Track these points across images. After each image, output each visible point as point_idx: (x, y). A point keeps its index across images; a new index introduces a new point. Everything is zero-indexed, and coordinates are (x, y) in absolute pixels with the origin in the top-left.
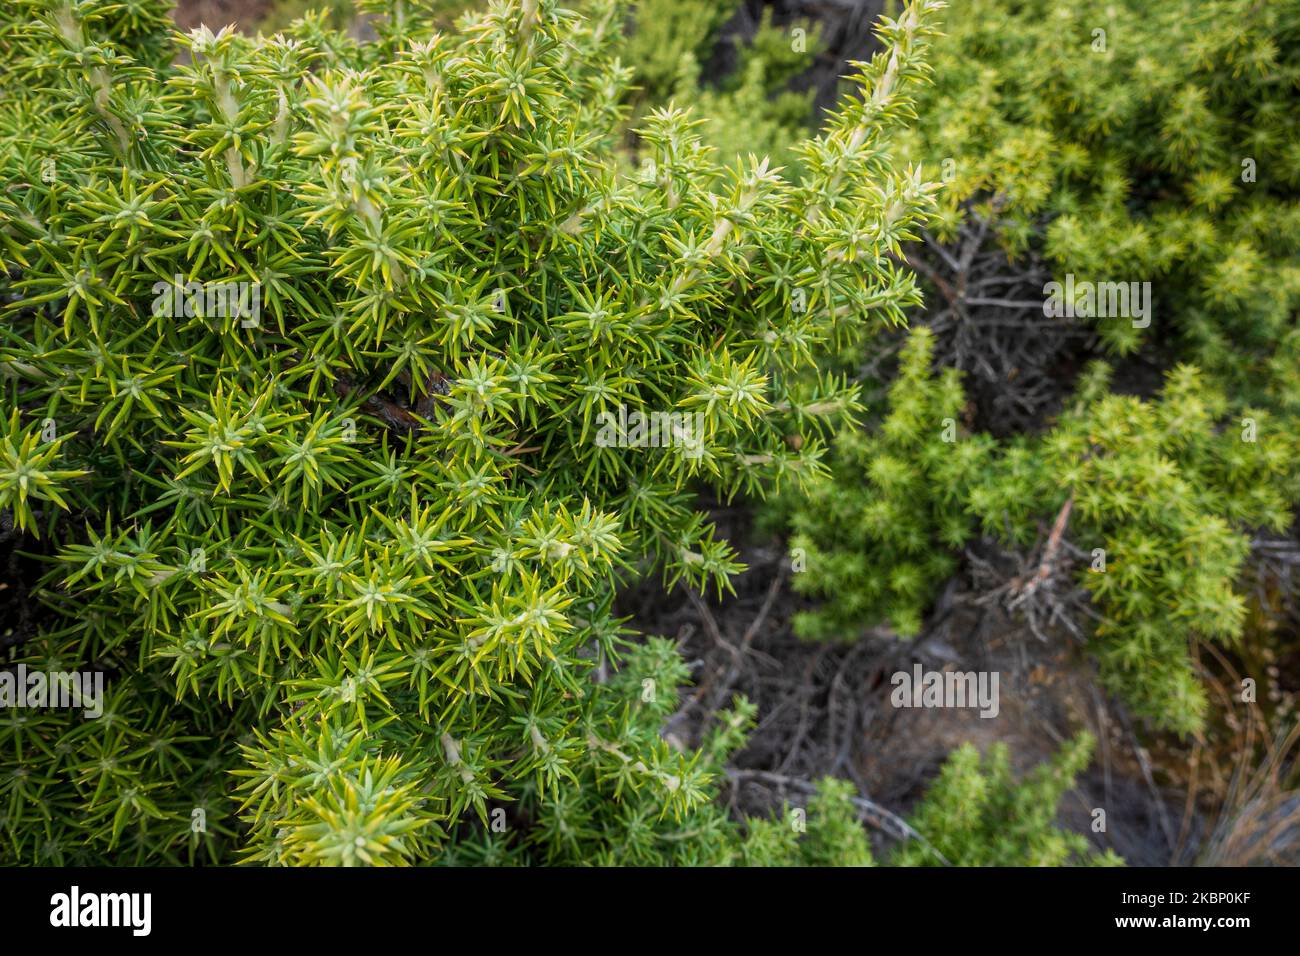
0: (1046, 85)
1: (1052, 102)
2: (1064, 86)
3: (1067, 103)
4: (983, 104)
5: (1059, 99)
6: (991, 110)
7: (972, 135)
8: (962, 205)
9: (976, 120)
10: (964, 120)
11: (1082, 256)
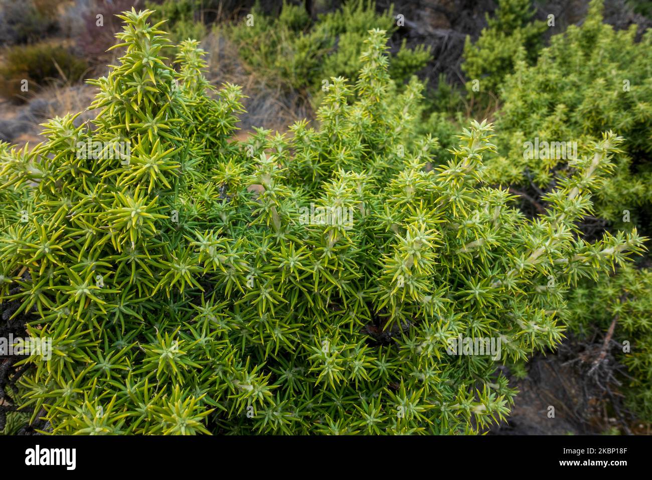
0: (590, 112)
1: (592, 120)
2: (599, 113)
3: (600, 121)
4: (557, 120)
5: (596, 119)
6: (561, 123)
7: (552, 135)
8: (551, 171)
9: (554, 128)
10: (548, 128)
11: (611, 195)
